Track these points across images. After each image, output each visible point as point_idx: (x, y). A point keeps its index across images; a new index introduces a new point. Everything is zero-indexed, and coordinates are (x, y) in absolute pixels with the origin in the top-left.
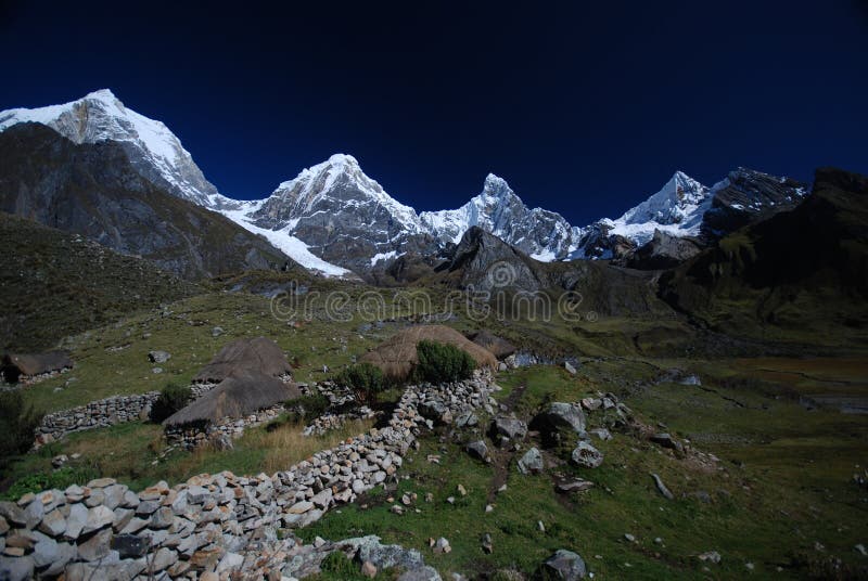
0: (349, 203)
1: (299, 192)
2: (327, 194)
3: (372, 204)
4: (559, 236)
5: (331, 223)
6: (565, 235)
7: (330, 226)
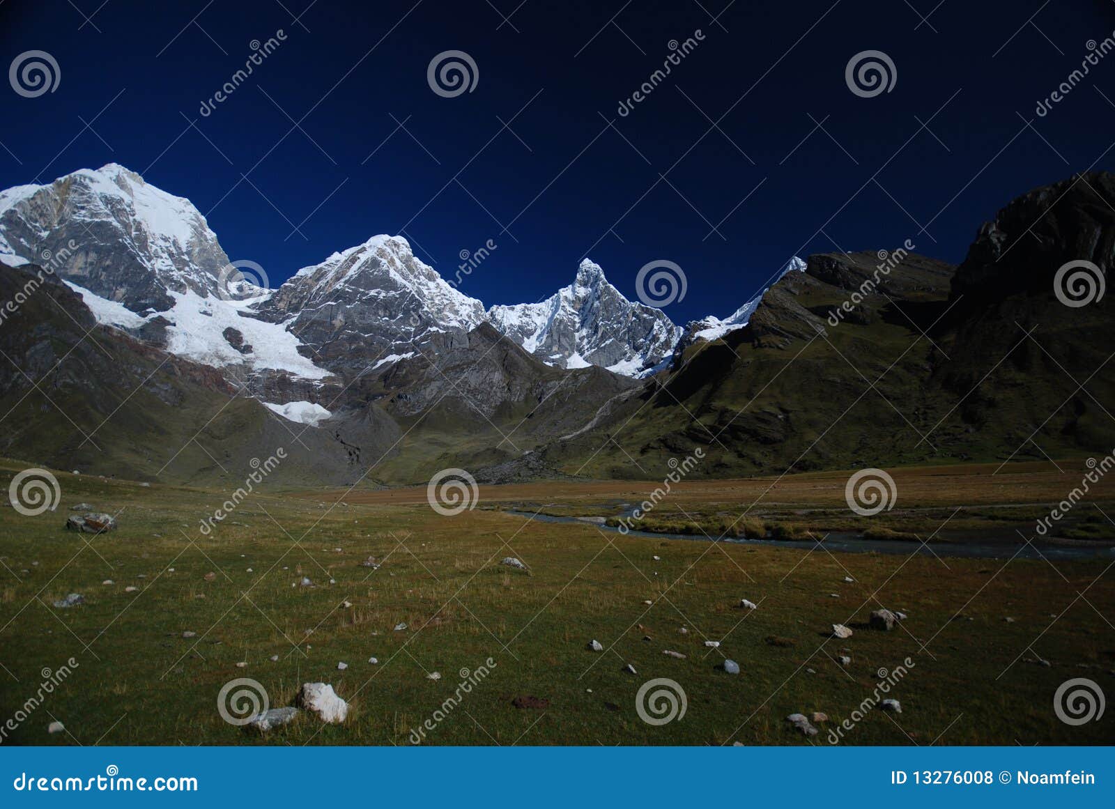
0: (373, 293)
1: (318, 280)
2: (346, 282)
3: (404, 295)
4: (655, 339)
5: (340, 317)
6: (663, 338)
7: (339, 320)
